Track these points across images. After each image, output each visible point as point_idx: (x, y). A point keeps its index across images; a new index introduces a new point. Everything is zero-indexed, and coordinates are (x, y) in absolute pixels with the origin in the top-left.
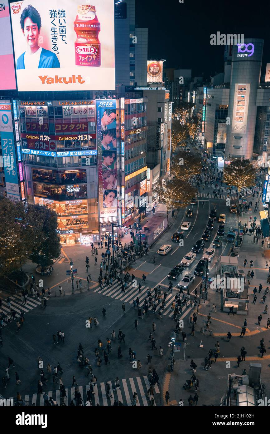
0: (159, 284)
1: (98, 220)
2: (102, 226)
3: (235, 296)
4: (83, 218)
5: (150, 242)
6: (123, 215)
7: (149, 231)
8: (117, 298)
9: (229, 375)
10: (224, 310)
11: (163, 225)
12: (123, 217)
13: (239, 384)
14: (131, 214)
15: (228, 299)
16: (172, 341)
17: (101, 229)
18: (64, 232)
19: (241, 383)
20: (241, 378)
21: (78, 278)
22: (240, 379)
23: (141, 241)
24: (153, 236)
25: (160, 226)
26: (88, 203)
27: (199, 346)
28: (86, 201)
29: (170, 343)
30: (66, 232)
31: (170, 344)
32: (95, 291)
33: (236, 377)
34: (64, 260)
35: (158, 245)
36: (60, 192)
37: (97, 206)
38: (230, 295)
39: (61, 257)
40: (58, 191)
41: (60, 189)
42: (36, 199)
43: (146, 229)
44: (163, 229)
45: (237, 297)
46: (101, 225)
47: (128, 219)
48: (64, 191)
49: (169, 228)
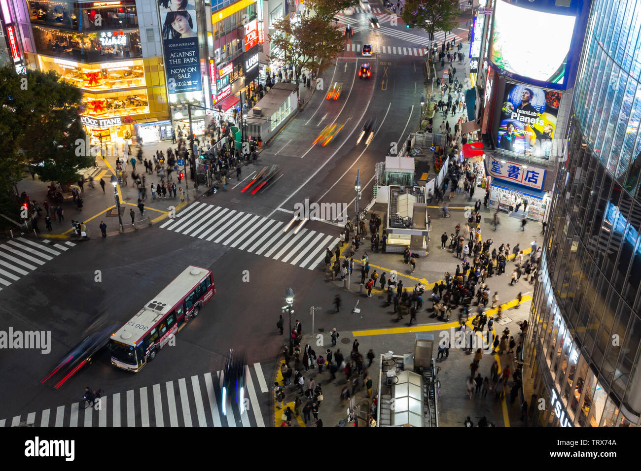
0: (279, 209)
1: (167, 98)
2: (175, 110)
3: (404, 225)
4: (138, 95)
5: (264, 135)
6: (214, 88)
7: (262, 116)
8: (201, 237)
9: (382, 355)
10: (388, 249)
11: (289, 105)
12: (214, 93)
13: (398, 370)
14: (229, 86)
15: (392, 230)
16: (287, 304)
17: (173, 115)
18: (103, 123)
19: (402, 368)
20: (402, 359)
21: (130, 204)
22: (401, 362)
23: (246, 134)
24: (270, 124)
25: (282, 105)
26: (146, 67)
27: (354, 310)
28: (140, 62)
29: (285, 307)
30: (106, 122)
31: (285, 310)
32: (162, 226)
33: (394, 359)
34: (106, 174)
35: (280, 140)
36: (88, 45)
37: (163, 72)
38: (396, 223)
39: (100, 169)
40: (84, 44)
41: (86, 40)
42: (42, 60)
43: (257, 113)
44: (290, 113)
45: (408, 227)
46: (172, 107)
47: (224, 95)
48: (95, 43)
49: (301, 111)
